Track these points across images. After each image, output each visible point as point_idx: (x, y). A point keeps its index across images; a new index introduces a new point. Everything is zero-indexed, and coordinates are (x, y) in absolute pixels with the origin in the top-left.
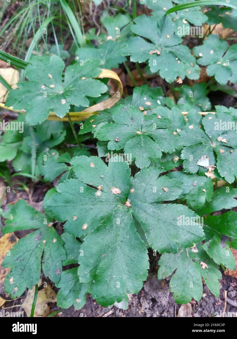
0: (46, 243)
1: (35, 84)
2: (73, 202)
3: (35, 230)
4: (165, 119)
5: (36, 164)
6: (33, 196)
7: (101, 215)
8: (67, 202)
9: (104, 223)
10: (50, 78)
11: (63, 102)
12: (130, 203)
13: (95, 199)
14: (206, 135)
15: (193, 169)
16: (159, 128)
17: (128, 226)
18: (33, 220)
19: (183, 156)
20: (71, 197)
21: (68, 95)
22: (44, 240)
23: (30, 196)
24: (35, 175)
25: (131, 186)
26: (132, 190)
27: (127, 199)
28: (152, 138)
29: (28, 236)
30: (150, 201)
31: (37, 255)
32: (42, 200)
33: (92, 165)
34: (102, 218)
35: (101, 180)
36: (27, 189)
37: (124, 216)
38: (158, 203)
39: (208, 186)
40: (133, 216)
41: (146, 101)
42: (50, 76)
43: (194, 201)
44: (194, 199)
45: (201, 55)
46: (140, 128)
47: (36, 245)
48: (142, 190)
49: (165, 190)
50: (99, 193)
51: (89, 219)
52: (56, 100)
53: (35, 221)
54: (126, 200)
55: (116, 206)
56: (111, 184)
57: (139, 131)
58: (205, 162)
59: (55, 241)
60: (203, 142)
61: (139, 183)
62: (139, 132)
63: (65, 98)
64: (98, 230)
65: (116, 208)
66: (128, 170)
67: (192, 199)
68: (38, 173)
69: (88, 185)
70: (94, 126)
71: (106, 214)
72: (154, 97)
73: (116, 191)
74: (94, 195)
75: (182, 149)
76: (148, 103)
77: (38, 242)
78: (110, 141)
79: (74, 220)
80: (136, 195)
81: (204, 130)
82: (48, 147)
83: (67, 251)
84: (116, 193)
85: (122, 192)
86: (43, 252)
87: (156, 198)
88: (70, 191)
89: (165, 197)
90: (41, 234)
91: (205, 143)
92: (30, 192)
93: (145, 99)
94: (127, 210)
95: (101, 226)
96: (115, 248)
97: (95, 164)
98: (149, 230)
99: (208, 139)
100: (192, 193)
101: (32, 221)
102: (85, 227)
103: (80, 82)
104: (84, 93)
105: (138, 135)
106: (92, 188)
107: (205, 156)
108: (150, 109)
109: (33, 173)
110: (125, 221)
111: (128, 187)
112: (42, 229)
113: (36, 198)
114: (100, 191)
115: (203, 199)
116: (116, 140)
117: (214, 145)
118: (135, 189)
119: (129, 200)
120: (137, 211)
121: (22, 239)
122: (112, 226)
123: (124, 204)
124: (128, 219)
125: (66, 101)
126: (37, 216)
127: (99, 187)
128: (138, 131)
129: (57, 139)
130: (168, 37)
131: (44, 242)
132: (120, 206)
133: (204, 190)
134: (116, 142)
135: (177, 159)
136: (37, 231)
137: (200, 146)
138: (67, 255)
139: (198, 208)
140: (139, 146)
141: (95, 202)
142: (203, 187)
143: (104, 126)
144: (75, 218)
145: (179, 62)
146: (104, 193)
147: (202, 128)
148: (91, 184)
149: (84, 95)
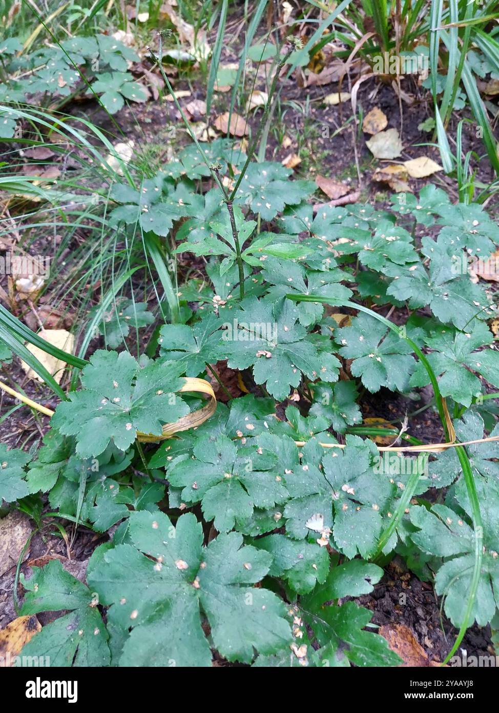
0: (83, 634)
1: (94, 396)
2: (124, 578)
3: (68, 612)
4: (268, 455)
5: (84, 501)
6: (72, 549)
7: (158, 598)
8: (116, 576)
9: (160, 610)
10: (114, 387)
11: (129, 426)
12: (199, 583)
13: (153, 575)
14: (326, 481)
15: (300, 533)
16: (257, 471)
17: (192, 617)
18: (69, 594)
19: (287, 513)
20: (122, 570)
21: (136, 417)
22: (80, 629)
23: (68, 549)
24: (80, 518)
25: (202, 558)
26: (203, 565)
27: (196, 576)
28: (243, 486)
29: (57, 621)
30: (224, 581)
31: (67, 655)
32: (86, 557)
33: (155, 526)
34: (158, 604)
35: (164, 548)
36: (65, 536)
37: (189, 602)
38: (234, 585)
39: (321, 560)
40: (200, 604)
41: (248, 422)
42: (116, 384)
43: (299, 581)
44: (299, 579)
45: (344, 342)
46: (230, 468)
47: (67, 638)
48: (216, 566)
49: (247, 567)
50: (158, 567)
51: (142, 603)
52: (119, 424)
53: (71, 596)
54: (195, 579)
55: (180, 586)
56: (176, 554)
57: (228, 473)
58: (317, 524)
59: (97, 632)
60: (320, 492)
61: (213, 555)
62: (228, 476)
63: (131, 422)
64: (150, 620)
65: (179, 589)
66: (200, 536)
67: (295, 579)
68: (85, 516)
69: (144, 554)
70: (169, 458)
71: (164, 597)
72: (260, 416)
73: (182, 565)
74: (152, 569)
75: (286, 503)
76: (250, 427)
77: (71, 632)
78: (185, 487)
79: (122, 603)
80: (208, 574)
81: (324, 473)
82: (106, 474)
83: (113, 650)
84: (181, 568)
85: (190, 567)
86: (77, 651)
87: (234, 577)
88: (122, 562)
89: (245, 577)
90: (76, 620)
91: (322, 494)
92: (69, 540)
93: (246, 419)
94: (193, 592)
95: (155, 615)
96: (171, 649)
97: (159, 525)
98: (218, 624)
99: (328, 487)
100: (297, 569)
101: (66, 596)
102: (135, 615)
103: (155, 398)
104: (157, 416)
105: (225, 480)
106: (151, 559)
107: (319, 515)
108: (251, 437)
109: (78, 516)
110: (188, 608)
111: (198, 561)
112: (80, 612)
113: (78, 551)
114: (161, 565)
115: (312, 580)
116: (194, 486)
117: (336, 496)
118: (207, 562)
119: (198, 579)
120: (206, 595)
121: (48, 626)
122: (170, 616)
123: (192, 583)
124: (193, 607)
125: (132, 426)
126: (75, 589)
127: (160, 559)
128: (226, 472)
129: (119, 463)
130: (286, 329)
131: (80, 632)
132: (185, 586)
133: (314, 566)
134: (194, 489)
135: (279, 516)
136: (72, 614)
137: (314, 499)
138: (111, 657)
139: (304, 593)
140: (224, 498)
141: (152, 580)
142: (313, 561)
143: (180, 464)
144: (124, 600)
145: (295, 371)
146: (165, 567)
147: (322, 470)
148: (149, 554)
149: (157, 418)
